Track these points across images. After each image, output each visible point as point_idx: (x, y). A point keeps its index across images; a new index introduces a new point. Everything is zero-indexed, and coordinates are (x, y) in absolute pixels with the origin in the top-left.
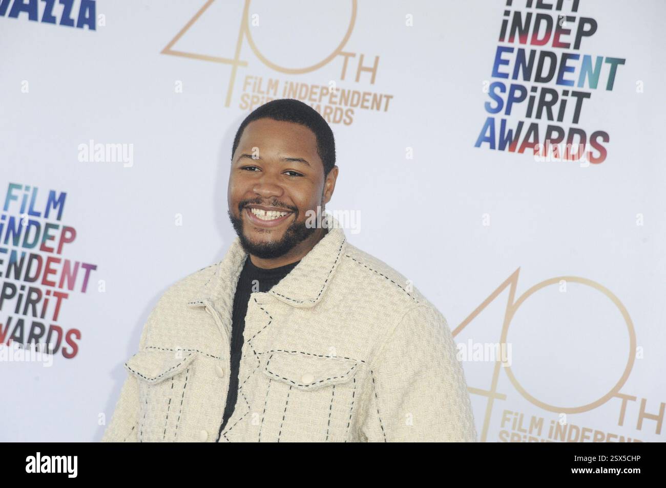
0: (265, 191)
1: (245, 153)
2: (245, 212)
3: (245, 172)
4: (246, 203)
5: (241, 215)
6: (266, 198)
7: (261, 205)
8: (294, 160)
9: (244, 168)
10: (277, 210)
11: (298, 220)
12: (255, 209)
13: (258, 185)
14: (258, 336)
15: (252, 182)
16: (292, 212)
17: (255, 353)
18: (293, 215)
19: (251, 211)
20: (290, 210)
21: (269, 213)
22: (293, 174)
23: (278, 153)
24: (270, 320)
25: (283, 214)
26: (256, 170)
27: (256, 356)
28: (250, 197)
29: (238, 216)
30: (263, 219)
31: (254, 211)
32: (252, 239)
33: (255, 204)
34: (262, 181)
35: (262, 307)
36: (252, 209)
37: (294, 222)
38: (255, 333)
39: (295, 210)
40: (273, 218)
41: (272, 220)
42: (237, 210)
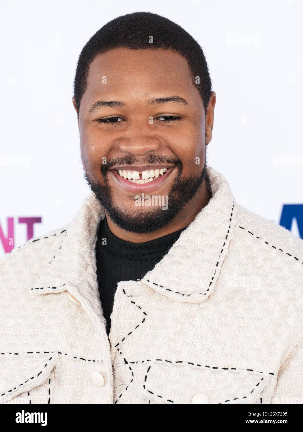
0: (136, 147)
1: (99, 99)
2: (111, 176)
3: (103, 125)
4: (112, 164)
5: (106, 181)
6: (139, 155)
7: (133, 165)
8: (167, 100)
9: (101, 120)
10: (154, 168)
11: (182, 176)
12: (124, 171)
13: (127, 140)
14: (129, 339)
15: (116, 136)
16: (174, 167)
17: (126, 363)
18: (175, 171)
19: (119, 174)
20: (171, 165)
21: (145, 174)
22: (168, 118)
23: (146, 94)
24: (144, 316)
25: (162, 171)
26: (119, 120)
27: (127, 366)
28: (115, 156)
29: (102, 181)
30: (138, 182)
31: (123, 173)
32: (127, 212)
33: (125, 165)
34: (129, 133)
35: (133, 299)
36: (120, 172)
37: (177, 179)
38: (125, 335)
39: (177, 163)
40: (151, 180)
41: (150, 183)
42: (99, 174)
